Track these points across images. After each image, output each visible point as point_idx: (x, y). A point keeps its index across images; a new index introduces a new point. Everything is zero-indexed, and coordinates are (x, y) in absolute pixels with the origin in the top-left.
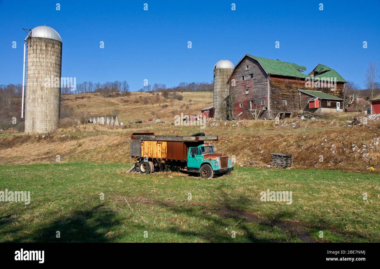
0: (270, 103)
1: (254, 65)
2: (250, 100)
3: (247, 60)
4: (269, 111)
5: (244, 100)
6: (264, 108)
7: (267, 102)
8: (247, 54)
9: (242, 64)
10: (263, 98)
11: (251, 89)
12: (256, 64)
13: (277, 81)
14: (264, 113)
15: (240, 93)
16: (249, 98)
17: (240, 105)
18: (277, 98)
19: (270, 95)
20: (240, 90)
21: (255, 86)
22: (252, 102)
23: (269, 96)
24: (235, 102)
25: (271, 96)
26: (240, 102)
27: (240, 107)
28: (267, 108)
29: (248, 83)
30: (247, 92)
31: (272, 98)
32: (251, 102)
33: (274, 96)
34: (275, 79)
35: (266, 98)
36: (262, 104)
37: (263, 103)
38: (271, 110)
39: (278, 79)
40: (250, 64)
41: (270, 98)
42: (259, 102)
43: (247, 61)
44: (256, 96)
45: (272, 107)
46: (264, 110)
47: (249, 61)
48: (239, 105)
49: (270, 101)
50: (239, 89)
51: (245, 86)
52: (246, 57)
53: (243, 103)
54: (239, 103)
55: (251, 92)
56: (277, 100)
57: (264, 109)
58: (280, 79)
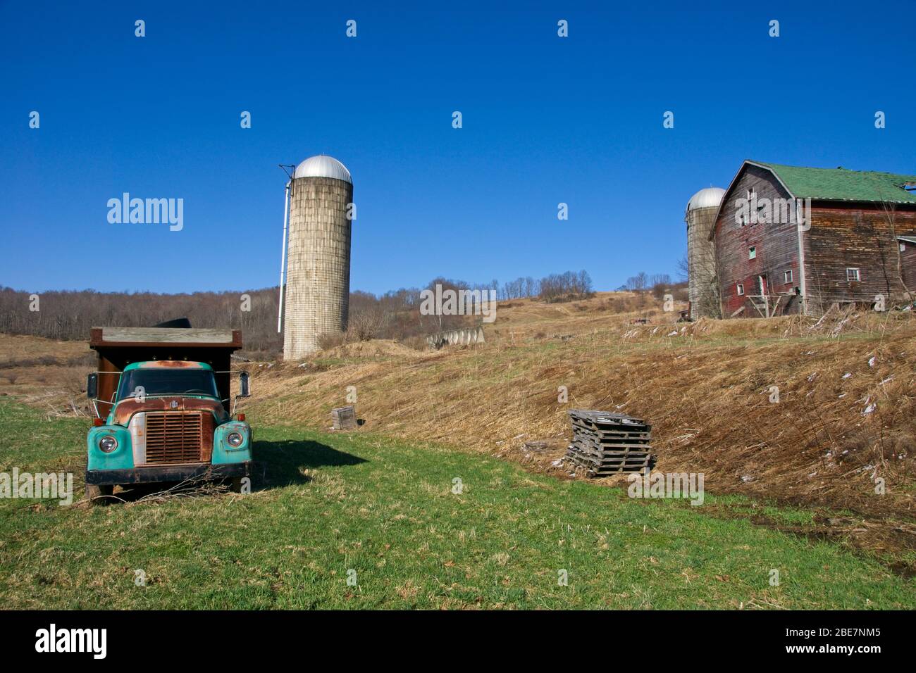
0: (806, 277)
1: (765, 183)
2: (758, 275)
3: (749, 176)
4: (804, 298)
5: (747, 275)
6: (791, 290)
7: (799, 273)
8: (749, 160)
9: (738, 187)
10: (789, 264)
11: (761, 244)
12: (769, 180)
13: (825, 217)
14: (793, 305)
15: (737, 258)
16: (758, 268)
17: (739, 289)
18: (830, 263)
19: (806, 255)
20: (737, 252)
21: (768, 237)
22: (764, 277)
23: (802, 259)
24: (729, 282)
25: (810, 257)
26: (739, 282)
27: (739, 293)
28: (798, 291)
29: (754, 232)
30: (752, 255)
31: (811, 263)
32: (760, 277)
33: (817, 257)
34: (818, 213)
35: (795, 263)
36: (786, 282)
37: (789, 279)
38: (810, 296)
39: (827, 211)
40: (757, 182)
41: (806, 262)
42: (781, 277)
43: (750, 178)
44: (773, 263)
45: (812, 287)
46: (793, 297)
47: (754, 177)
48: (736, 289)
49: (805, 271)
50: (735, 249)
51: (747, 240)
52: (747, 168)
53: (744, 282)
54: (735, 285)
55: (760, 253)
56: (829, 266)
57: (791, 292)
58: (834, 212)
